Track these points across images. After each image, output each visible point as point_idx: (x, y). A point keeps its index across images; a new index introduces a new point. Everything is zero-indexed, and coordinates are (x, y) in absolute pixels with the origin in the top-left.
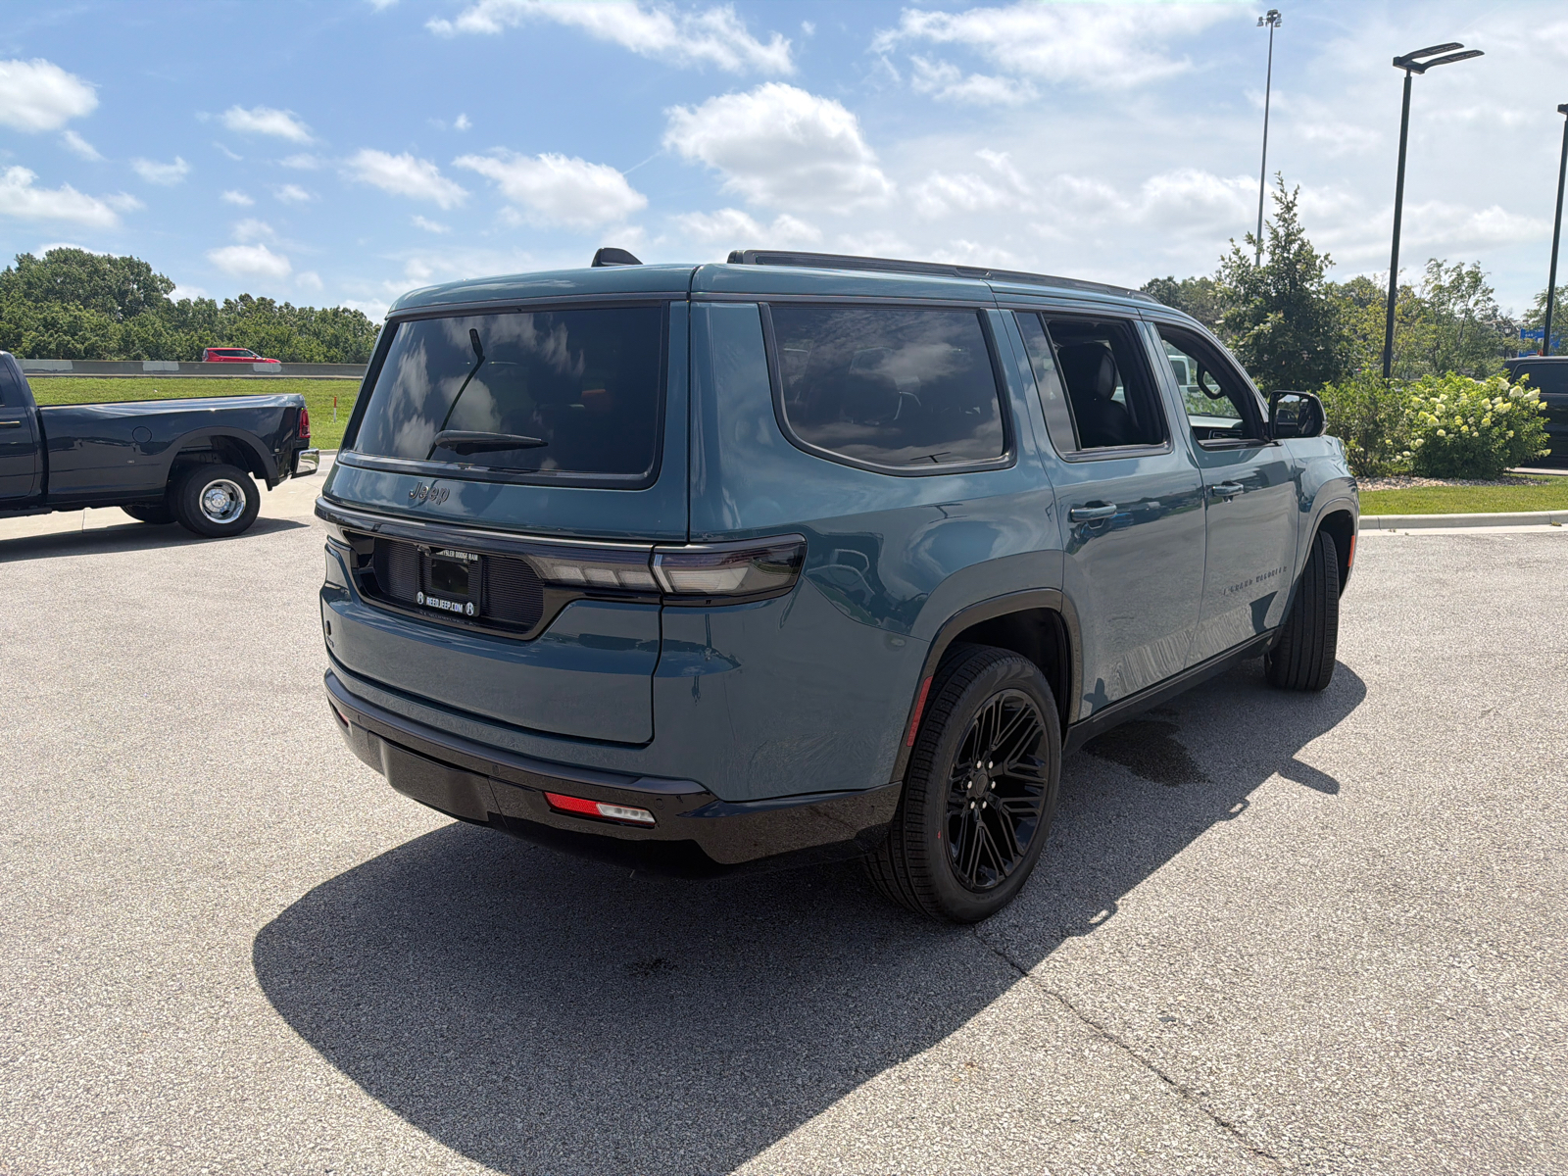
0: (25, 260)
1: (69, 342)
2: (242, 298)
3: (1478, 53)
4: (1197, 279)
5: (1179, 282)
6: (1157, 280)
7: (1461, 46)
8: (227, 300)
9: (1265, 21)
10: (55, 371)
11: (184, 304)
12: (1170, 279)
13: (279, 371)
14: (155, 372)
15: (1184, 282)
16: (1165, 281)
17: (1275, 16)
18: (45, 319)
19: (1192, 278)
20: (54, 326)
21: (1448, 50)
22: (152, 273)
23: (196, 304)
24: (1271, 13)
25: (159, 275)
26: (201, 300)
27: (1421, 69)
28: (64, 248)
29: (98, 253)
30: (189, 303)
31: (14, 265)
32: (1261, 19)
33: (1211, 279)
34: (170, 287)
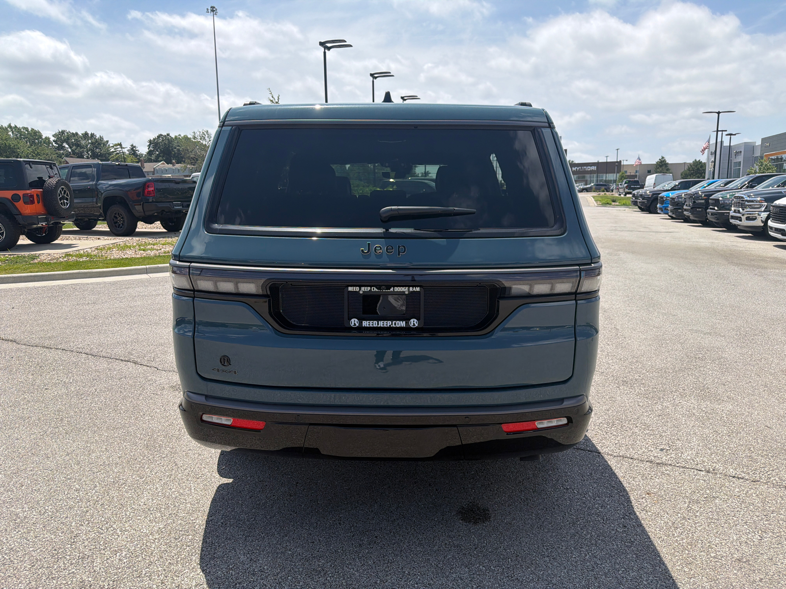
3: (350, 46)
4: (182, 136)
5: (173, 136)
6: (161, 135)
7: (345, 41)
9: (210, 11)
12: (168, 135)
15: (176, 137)
16: (165, 135)
19: (180, 135)
21: (341, 42)
24: (212, 7)
27: (329, 48)
32: (207, 9)
33: (189, 136)
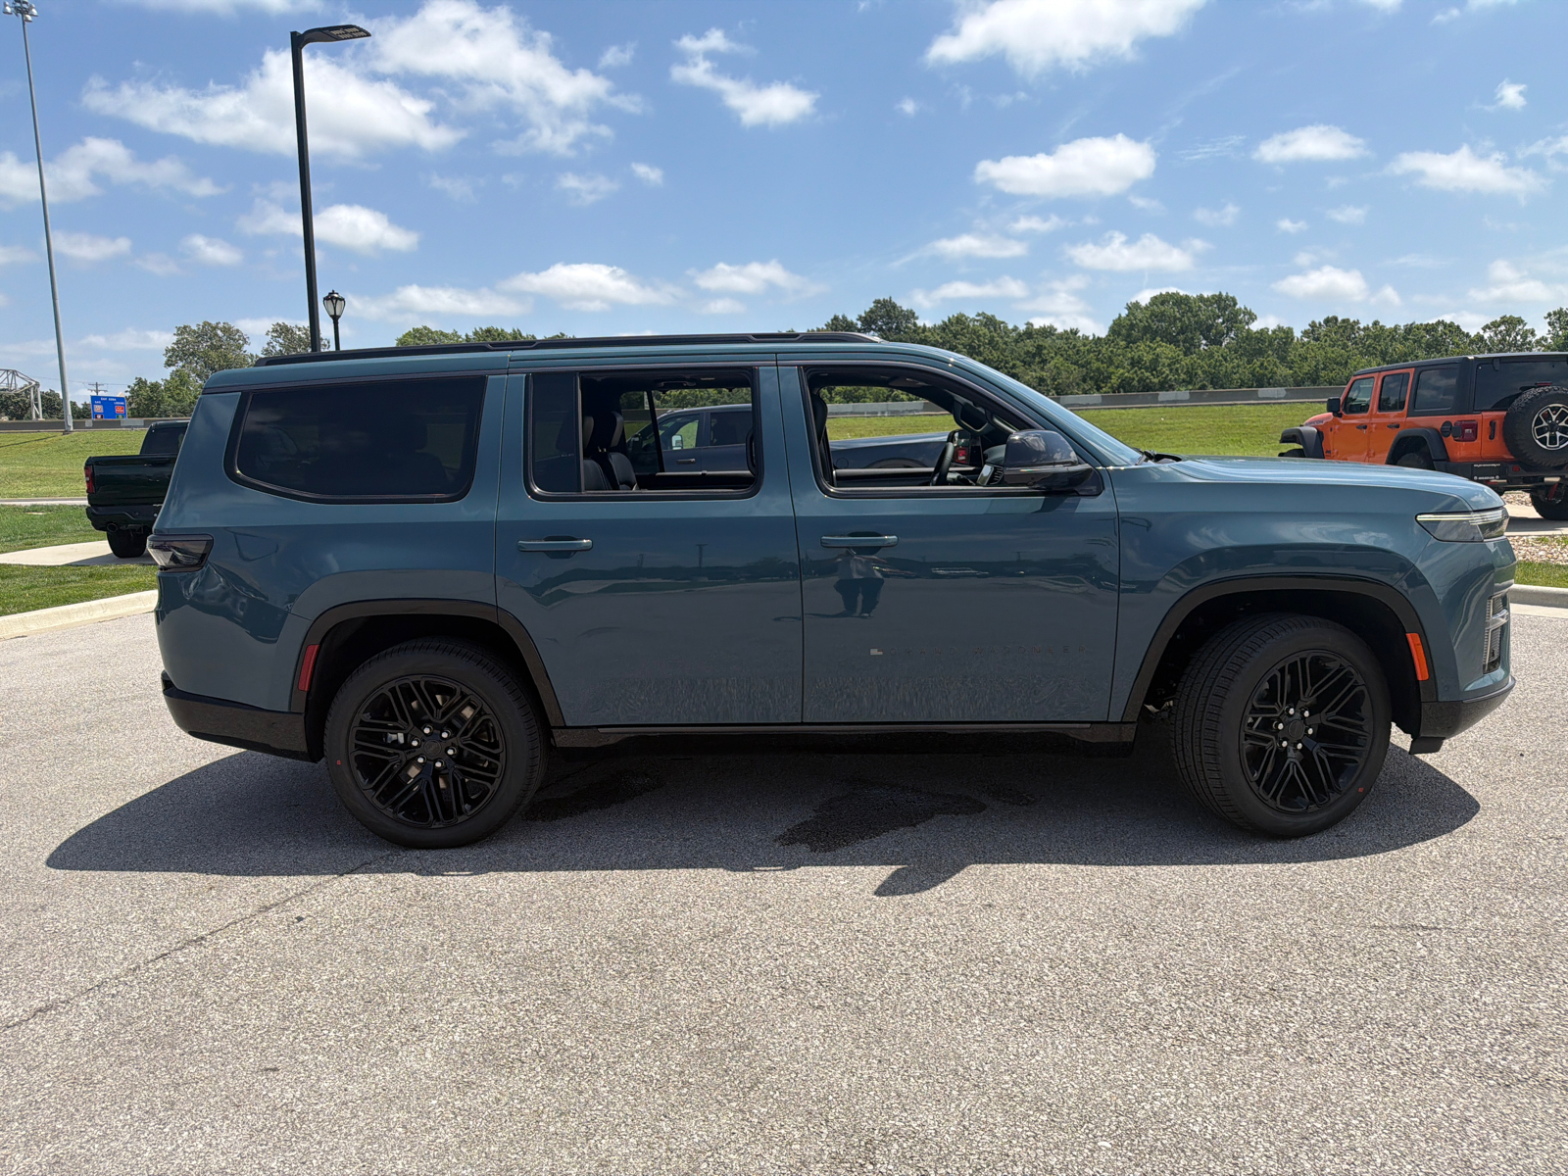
0: (1134, 308)
1: (1147, 378)
2: (1327, 321)
8: (1313, 322)
10: (1088, 405)
11: (1263, 332)
13: (1282, 396)
14: (1168, 402)
18: (1132, 358)
20: (1139, 362)
22: (1237, 307)
23: (1274, 332)
25: (1243, 308)
26: (1279, 328)
28: (1164, 293)
29: (1193, 294)
30: (1267, 333)
31: (1125, 313)
34: (1253, 318)
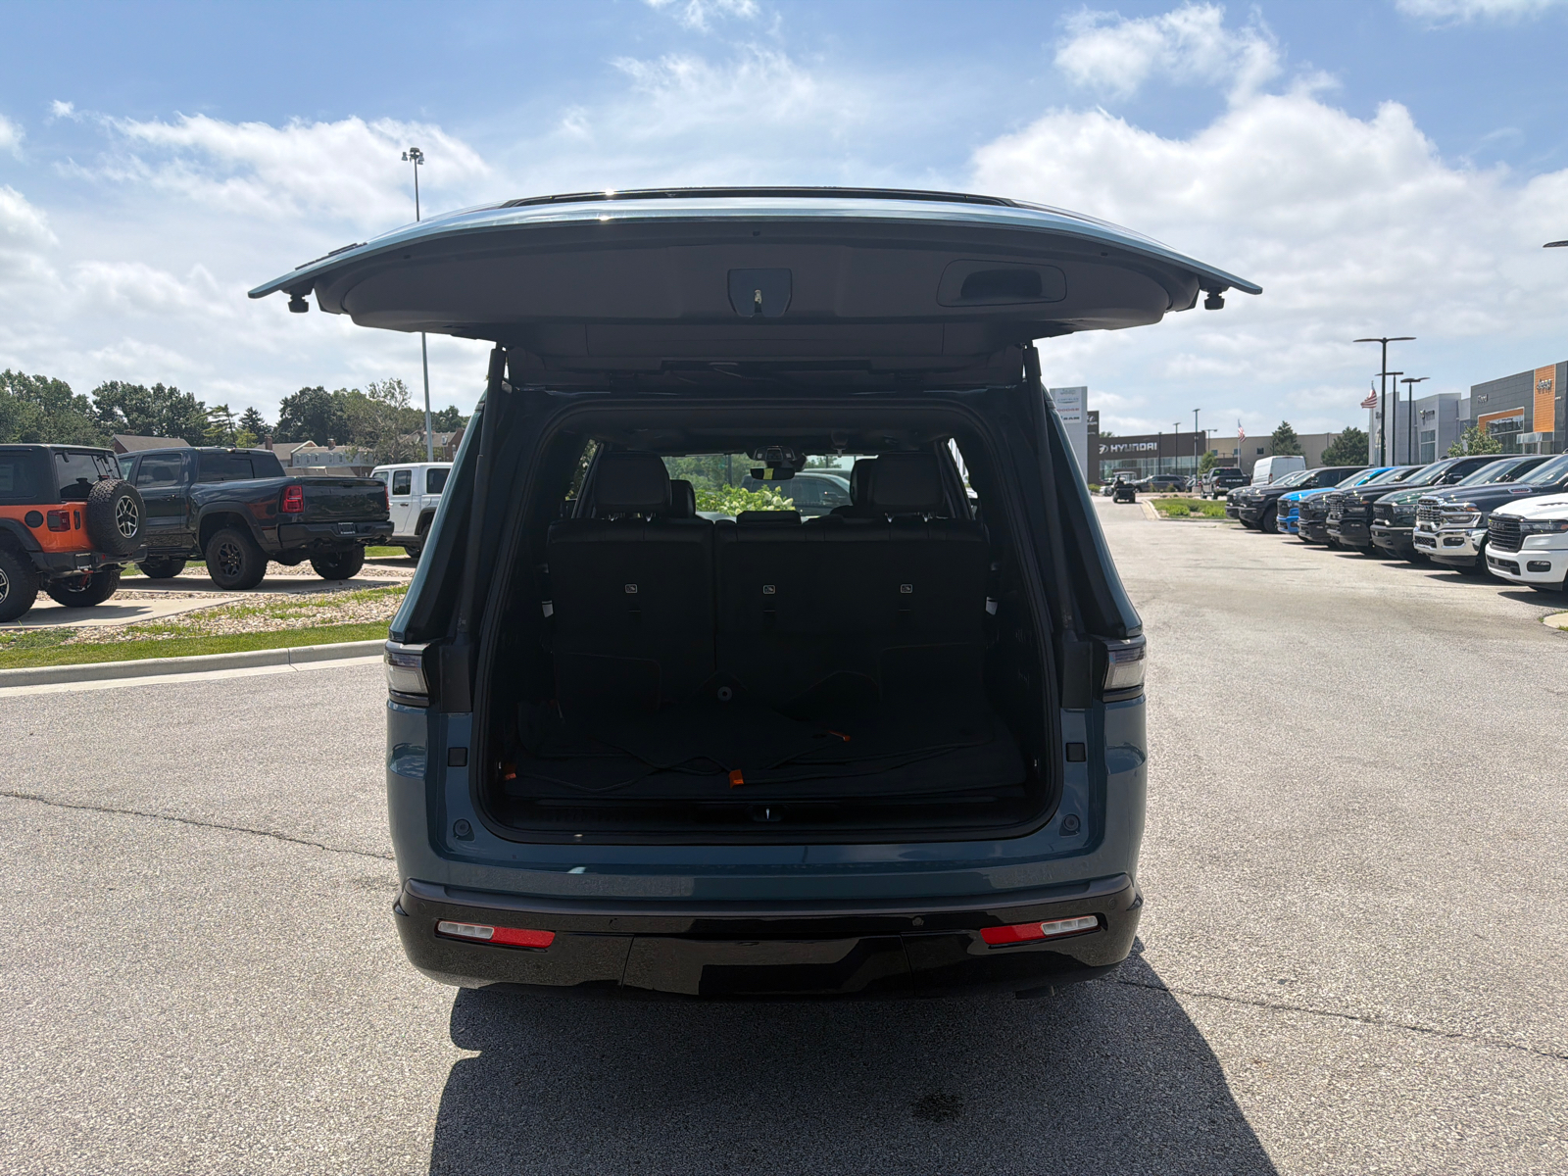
9: (408, 157)
17: (418, 154)
24: (414, 150)
32: (404, 154)
